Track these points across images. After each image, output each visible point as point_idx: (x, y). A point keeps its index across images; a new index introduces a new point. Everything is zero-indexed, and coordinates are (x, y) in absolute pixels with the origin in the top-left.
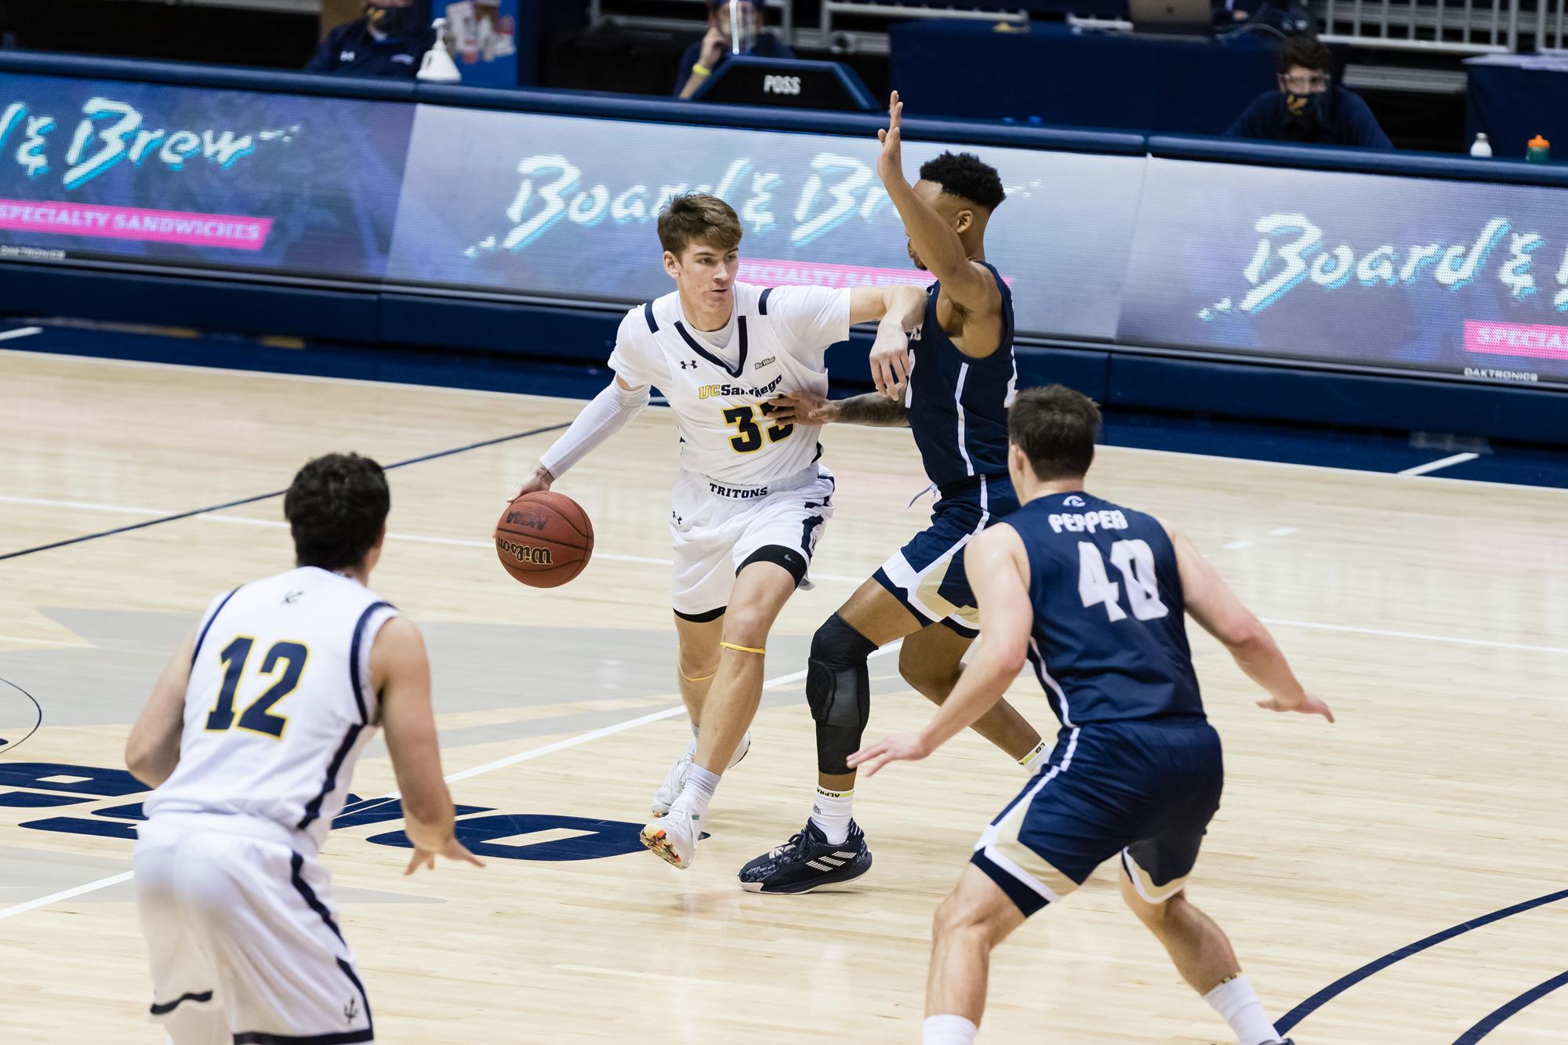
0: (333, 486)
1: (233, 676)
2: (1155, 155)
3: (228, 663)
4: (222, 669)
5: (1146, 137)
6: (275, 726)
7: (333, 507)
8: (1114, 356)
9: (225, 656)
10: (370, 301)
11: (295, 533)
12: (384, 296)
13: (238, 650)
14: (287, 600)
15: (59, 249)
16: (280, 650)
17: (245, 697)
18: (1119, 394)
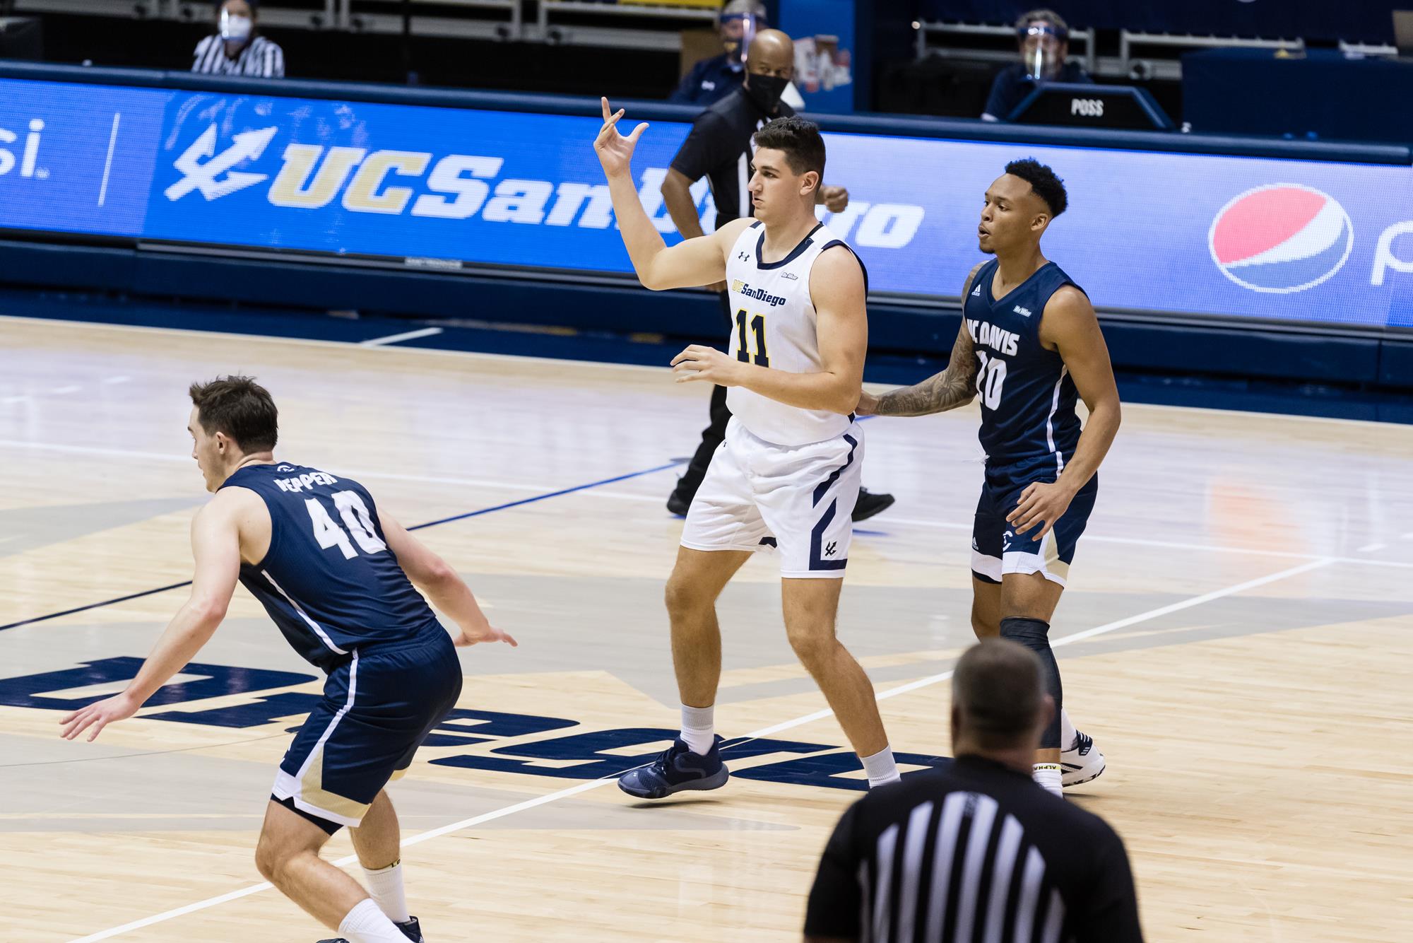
15: (456, 259)
18: (1389, 377)
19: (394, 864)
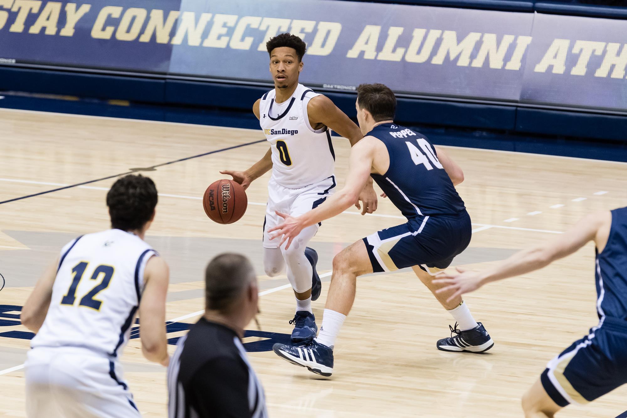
0: (131, 191)
1: (77, 280)
2: (538, 12)
3: (75, 273)
4: (71, 276)
5: (534, 3)
6: (97, 305)
7: (131, 201)
8: (519, 109)
9: (74, 270)
10: (160, 83)
11: (111, 212)
12: (168, 81)
13: (80, 268)
14: (106, 245)
15: (12, 58)
16: (101, 269)
17: (82, 291)
18: (521, 127)
19: (461, 304)
